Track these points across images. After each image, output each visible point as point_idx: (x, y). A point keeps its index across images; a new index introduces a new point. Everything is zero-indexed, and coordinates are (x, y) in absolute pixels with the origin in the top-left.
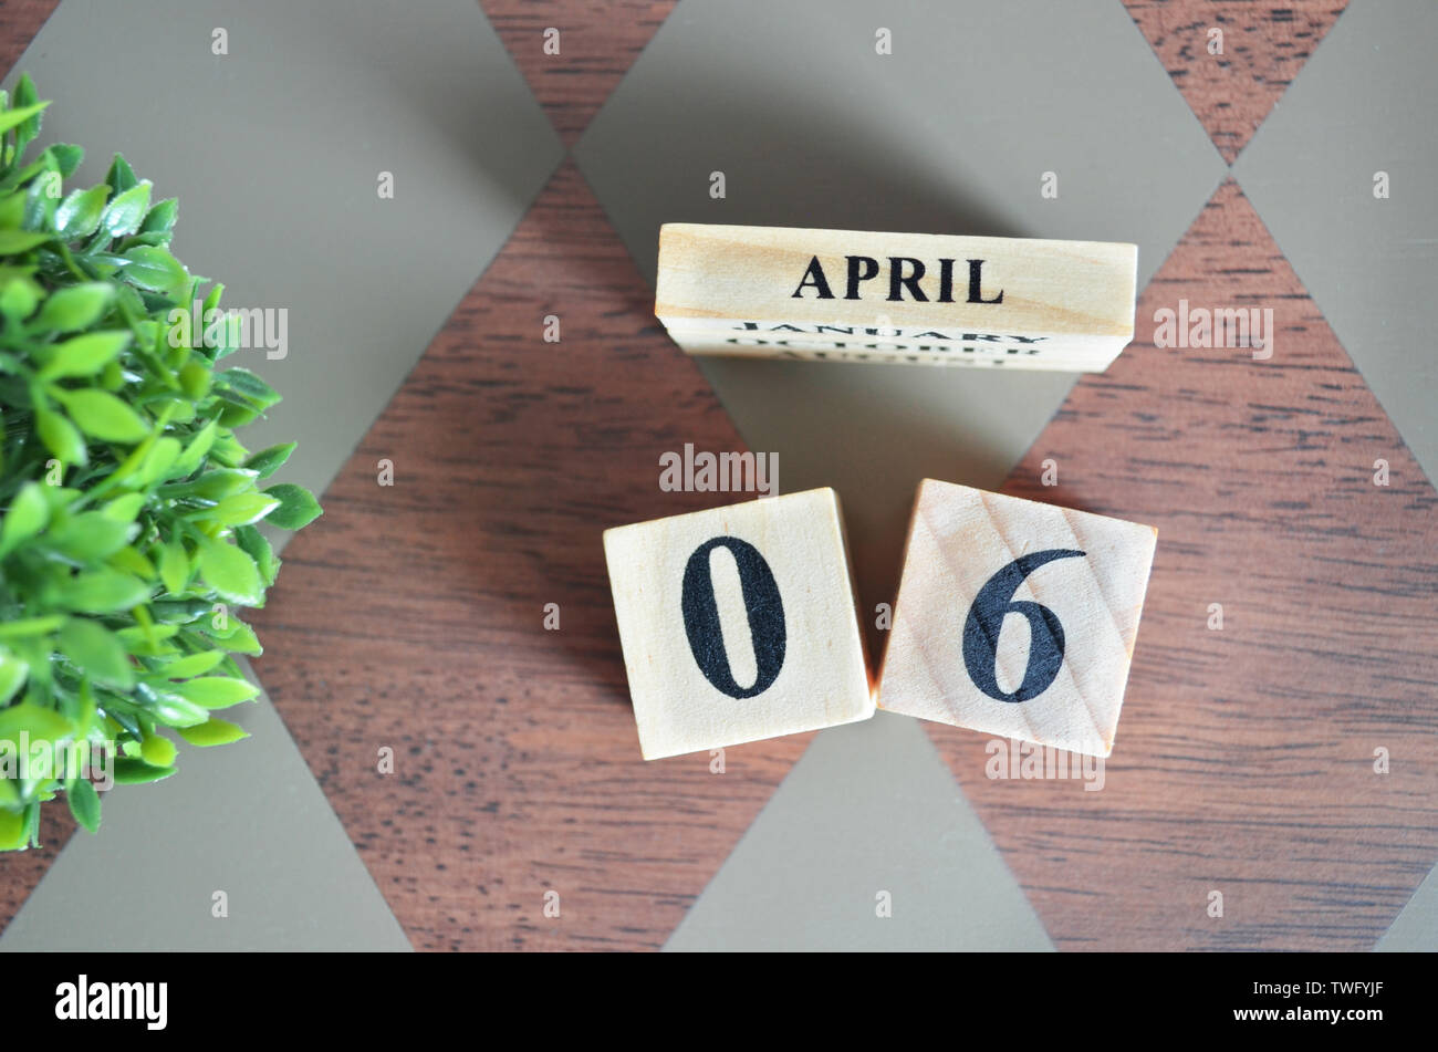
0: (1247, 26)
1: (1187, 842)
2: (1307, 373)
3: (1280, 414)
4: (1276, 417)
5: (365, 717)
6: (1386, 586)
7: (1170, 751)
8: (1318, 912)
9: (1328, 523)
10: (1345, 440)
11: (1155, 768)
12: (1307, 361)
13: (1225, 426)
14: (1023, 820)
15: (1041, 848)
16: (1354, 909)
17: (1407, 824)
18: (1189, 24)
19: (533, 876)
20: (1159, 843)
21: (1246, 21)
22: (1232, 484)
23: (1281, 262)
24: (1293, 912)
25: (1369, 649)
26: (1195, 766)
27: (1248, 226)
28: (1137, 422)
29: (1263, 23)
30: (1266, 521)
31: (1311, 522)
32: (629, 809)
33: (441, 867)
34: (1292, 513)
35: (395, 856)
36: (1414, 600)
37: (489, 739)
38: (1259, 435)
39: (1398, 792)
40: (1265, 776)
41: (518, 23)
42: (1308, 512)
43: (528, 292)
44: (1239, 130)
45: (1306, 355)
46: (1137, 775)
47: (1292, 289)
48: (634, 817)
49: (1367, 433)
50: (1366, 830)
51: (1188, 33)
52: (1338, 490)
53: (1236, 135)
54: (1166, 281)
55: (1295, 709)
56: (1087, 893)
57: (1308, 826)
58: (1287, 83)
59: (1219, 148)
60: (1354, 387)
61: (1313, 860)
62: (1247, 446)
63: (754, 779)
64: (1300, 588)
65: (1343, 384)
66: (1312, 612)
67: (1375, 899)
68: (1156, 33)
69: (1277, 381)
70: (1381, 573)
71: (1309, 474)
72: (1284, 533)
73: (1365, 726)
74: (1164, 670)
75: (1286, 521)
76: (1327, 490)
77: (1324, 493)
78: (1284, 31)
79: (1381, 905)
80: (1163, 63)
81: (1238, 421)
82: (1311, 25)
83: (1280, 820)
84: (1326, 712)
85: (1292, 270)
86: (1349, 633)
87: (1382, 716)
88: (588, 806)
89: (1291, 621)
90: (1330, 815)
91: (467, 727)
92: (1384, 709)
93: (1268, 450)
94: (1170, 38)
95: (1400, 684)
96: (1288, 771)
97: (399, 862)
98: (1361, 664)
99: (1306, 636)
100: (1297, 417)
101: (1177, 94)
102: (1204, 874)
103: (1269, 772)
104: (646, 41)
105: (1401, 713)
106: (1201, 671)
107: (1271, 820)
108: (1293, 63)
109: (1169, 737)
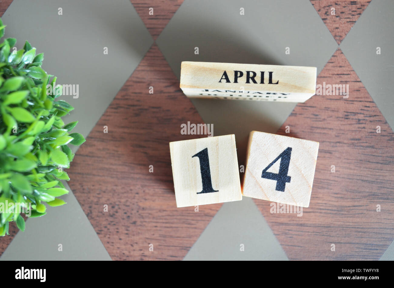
0: (344, 6)
1: (327, 232)
2: (360, 103)
3: (353, 114)
4: (352, 115)
5: (99, 198)
6: (382, 162)
7: (322, 207)
8: (362, 252)
9: (366, 144)
10: (371, 121)
11: (318, 212)
13: (338, 118)
14: (281, 226)
15: (286, 234)
16: (372, 251)
17: (387, 228)
18: (328, 5)
19: (146, 242)
20: (318, 233)
21: (343, 4)
22: (339, 133)
23: (353, 72)
24: (356, 252)
25: (377, 179)
26: (329, 212)
27: (344, 62)
28: (313, 116)
29: (348, 5)
30: (349, 144)
31: (361, 144)
32: (172, 223)
33: (120, 239)
34: (356, 142)
35: (108, 236)
36: (390, 166)
37: (133, 204)
38: (346, 120)
39: (385, 219)
40: (348, 214)
41: (140, 5)
42: (360, 141)
43: (143, 80)
44: (342, 35)
45: (360, 98)
46: (312, 214)
47: (356, 79)
48: (174, 225)
49: (377, 119)
50: (376, 229)
51: (327, 8)
52: (369, 135)
53: (341, 36)
54: (321, 77)
55: (356, 196)
56: (299, 246)
57: (360, 228)
58: (355, 22)
59: (336, 40)
60: (373, 107)
61: (361, 237)
62: (344, 123)
63: (206, 215)
64: (358, 162)
65: (370, 106)
66: (361, 169)
67: (378, 248)
68: (318, 8)
69: (352, 105)
70: (380, 158)
71: (361, 131)
72: (354, 147)
73: (375, 200)
74: (320, 185)
75: (354, 144)
76: (366, 135)
77: (365, 136)
78: (354, 7)
79: (380, 250)
80: (320, 16)
81: (341, 116)
82: (362, 6)
83: (352, 226)
84: (365, 197)
85: (356, 74)
86: (371, 175)
87: (381, 198)
88: (161, 223)
89: (355, 172)
90: (366, 225)
92: (381, 196)
93: (350, 124)
94: (322, 9)
95: (386, 189)
96: (355, 213)
97: (109, 238)
98: (375, 183)
99: (360, 176)
100: (357, 115)
101: (324, 25)
102: (331, 241)
103: (349, 213)
104: (176, 10)
105: (386, 197)
106: (330, 185)
107: (350, 226)
108: (357, 16)
109: (321, 203)
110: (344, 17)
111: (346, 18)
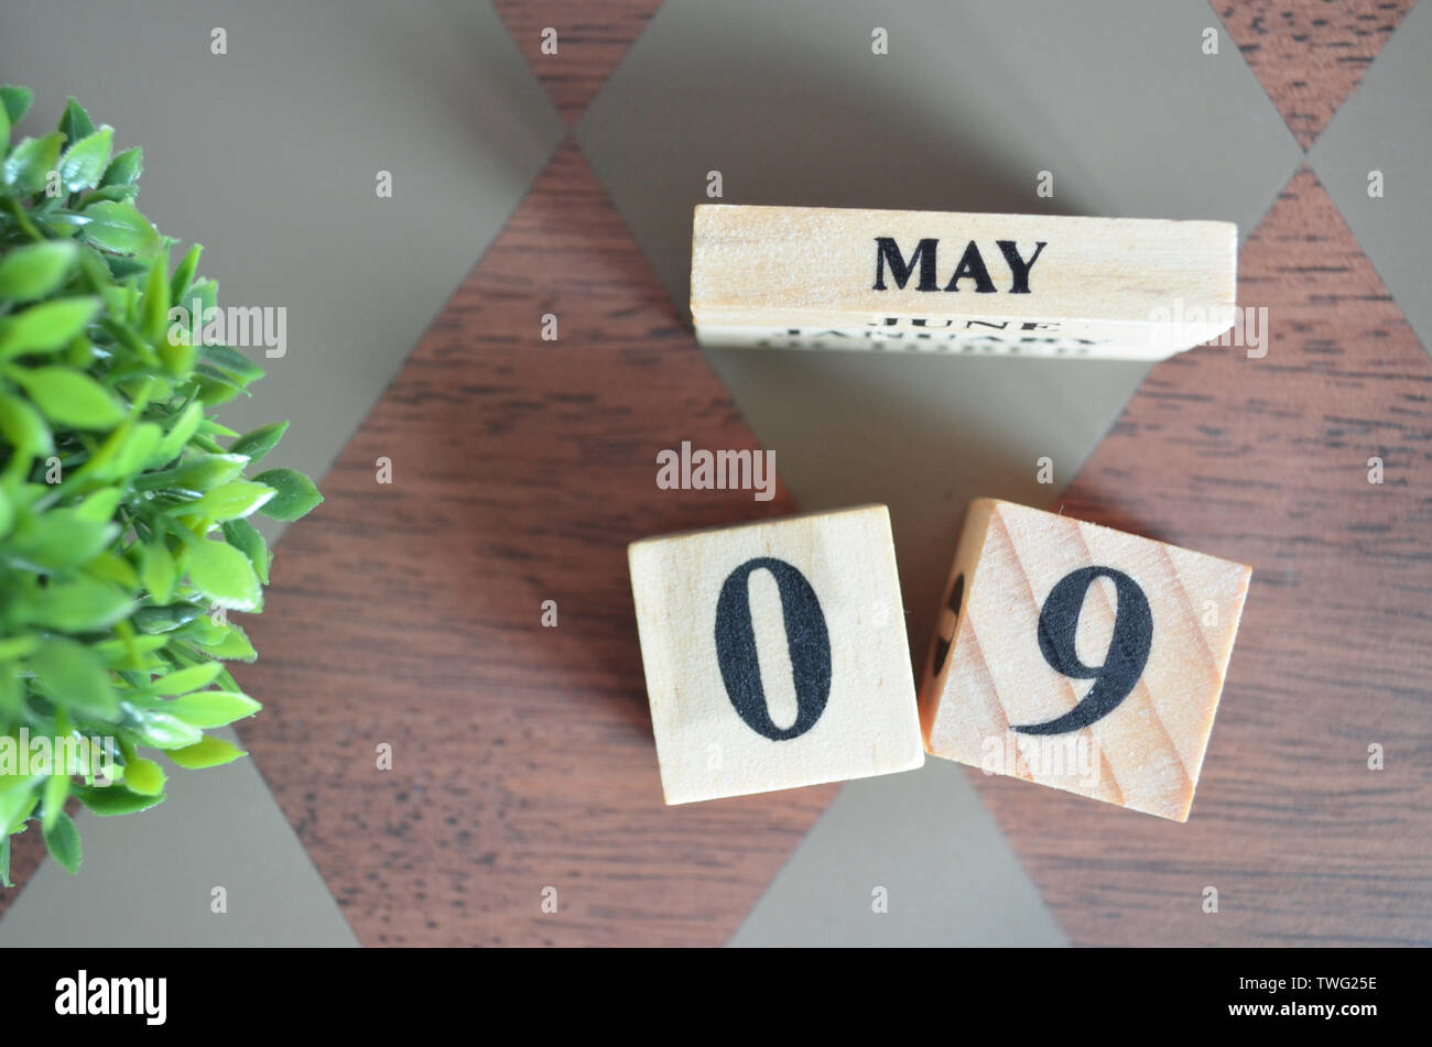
1: (1253, 896)
2: (1388, 383)
3: (1358, 428)
4: (1354, 431)
5: (346, 760)
7: (1234, 797)
9: (1410, 548)
10: (1429, 457)
11: (1216, 816)
12: (1389, 369)
13: (1299, 441)
14: (1073, 872)
15: (1093, 902)
19: (535, 935)
22: (1304, 504)
23: (1361, 259)
26: (1262, 813)
27: (1325, 219)
28: (1202, 436)
30: (1342, 546)
31: (1391, 547)
32: (640, 860)
33: (432, 925)
34: (1370, 537)
35: (382, 912)
38: (1335, 451)
40: (1338, 824)
42: (1388, 535)
43: (524, 288)
44: (1316, 112)
45: (1388, 363)
47: (1372, 289)
48: (647, 869)
51: (1260, 3)
53: (1313, 118)
57: (1384, 879)
58: (1370, 60)
59: (1294, 132)
61: (1388, 915)
62: (1323, 463)
63: (777, 828)
64: (1377, 619)
66: (1391, 646)
68: (1225, 3)
69: (1357, 390)
71: (1389, 494)
72: (1361, 559)
75: (1364, 545)
76: (1409, 511)
77: (1405, 515)
78: (1366, 3)
80: (1234, 38)
81: (1312, 435)
83: (1354, 872)
84: (1404, 754)
85: (1373, 269)
88: (595, 858)
89: (1368, 655)
90: (1408, 867)
91: (458, 772)
93: (1345, 468)
94: (1240, 9)
96: (1364, 820)
97: (386, 919)
99: (1384, 671)
100: (1377, 431)
101: (1248, 71)
102: (1271, 931)
103: (1342, 820)
104: (655, 7)
106: (1269, 709)
107: (1345, 872)
108: (1376, 37)
109: (1235, 781)
110: (1328, 40)
111: (1335, 45)
